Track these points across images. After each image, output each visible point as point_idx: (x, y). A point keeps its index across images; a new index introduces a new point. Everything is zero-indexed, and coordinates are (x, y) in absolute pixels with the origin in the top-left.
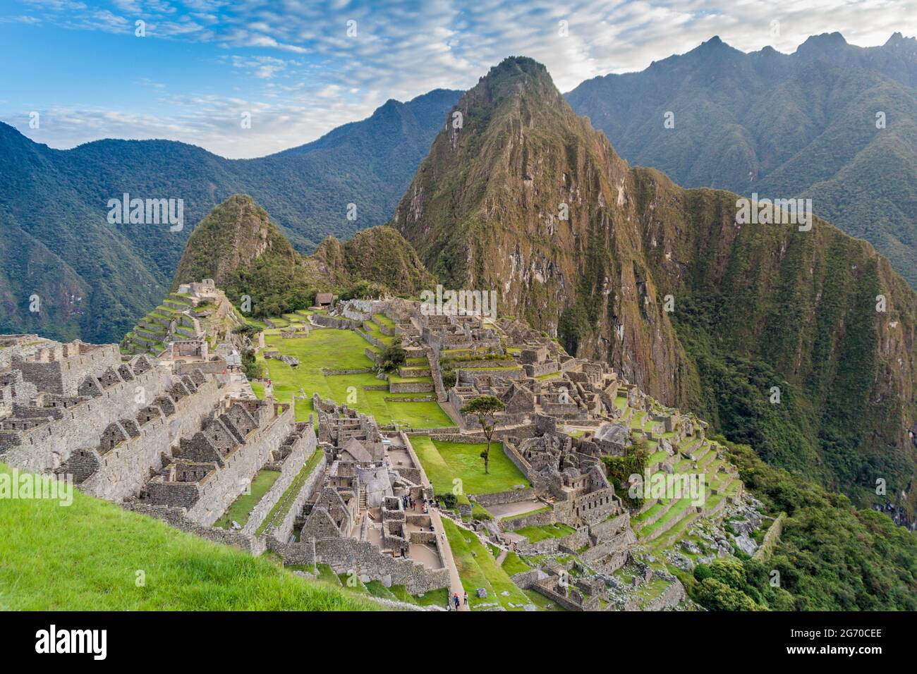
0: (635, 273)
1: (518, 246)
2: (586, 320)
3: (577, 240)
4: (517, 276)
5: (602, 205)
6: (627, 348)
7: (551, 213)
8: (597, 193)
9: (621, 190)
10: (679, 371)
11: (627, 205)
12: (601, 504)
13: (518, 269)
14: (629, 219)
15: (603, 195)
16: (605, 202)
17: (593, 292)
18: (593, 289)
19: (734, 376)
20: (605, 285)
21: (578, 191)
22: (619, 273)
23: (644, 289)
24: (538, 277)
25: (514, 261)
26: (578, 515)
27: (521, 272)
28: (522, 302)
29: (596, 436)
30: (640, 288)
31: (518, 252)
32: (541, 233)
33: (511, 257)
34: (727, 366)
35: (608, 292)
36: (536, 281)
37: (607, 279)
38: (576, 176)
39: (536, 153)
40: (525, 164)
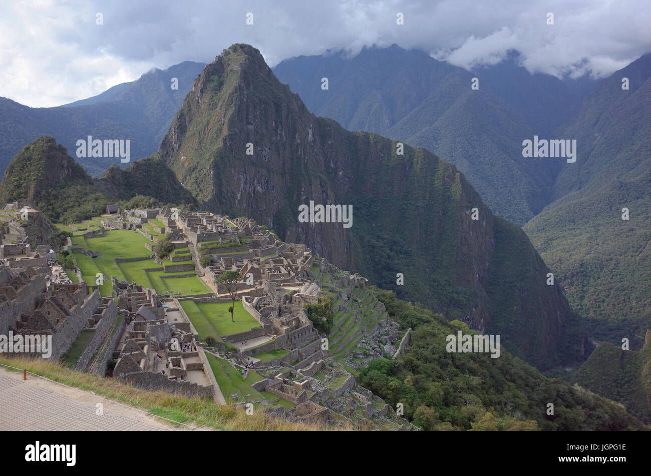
0: (321, 185)
1: (245, 169)
2: (291, 215)
3: (284, 164)
4: (245, 189)
5: (299, 141)
6: (317, 232)
7: (266, 147)
8: (295, 134)
9: (310, 131)
10: (349, 246)
11: (314, 141)
12: (305, 334)
13: (245, 184)
14: (316, 150)
15: (299, 135)
16: (301, 140)
17: (295, 198)
18: (295, 196)
19: (382, 247)
20: (302, 193)
21: (283, 132)
22: (311, 185)
23: (327, 195)
24: (259, 189)
25: (243, 180)
26: (291, 342)
27: (248, 186)
28: (249, 206)
29: (301, 293)
30: (324, 194)
31: (245, 173)
32: (260, 160)
33: (241, 176)
34: (377, 241)
35: (304, 197)
36: (258, 192)
37: (303, 189)
38: (281, 122)
39: (255, 108)
40: (247, 115)
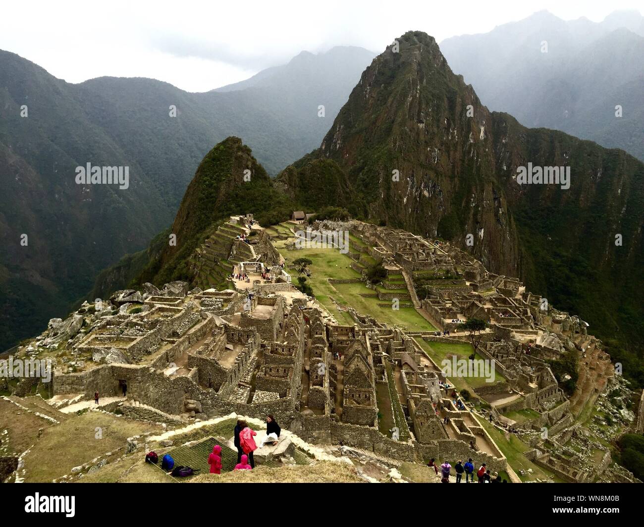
0: (493, 191)
1: (413, 171)
2: (458, 224)
3: (454, 167)
4: (411, 193)
5: (472, 141)
6: (485, 244)
7: (436, 147)
8: (468, 133)
9: (482, 129)
10: (521, 261)
11: (486, 140)
13: (412, 188)
14: (487, 150)
15: (473, 134)
16: (474, 139)
17: (463, 204)
18: (463, 202)
19: (560, 266)
20: (472, 199)
21: (455, 131)
22: (483, 191)
23: (499, 202)
24: (426, 193)
25: (410, 183)
27: (414, 190)
28: (414, 211)
30: (496, 202)
31: (413, 176)
32: (429, 161)
33: (408, 179)
34: (554, 258)
35: (474, 205)
36: (424, 196)
37: (473, 195)
38: (454, 120)
39: (427, 104)
40: (419, 112)
